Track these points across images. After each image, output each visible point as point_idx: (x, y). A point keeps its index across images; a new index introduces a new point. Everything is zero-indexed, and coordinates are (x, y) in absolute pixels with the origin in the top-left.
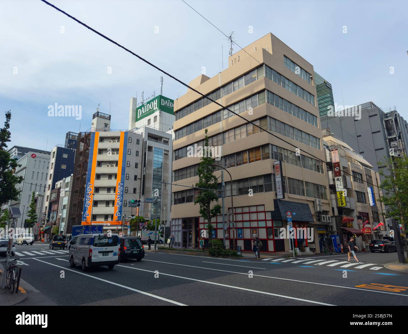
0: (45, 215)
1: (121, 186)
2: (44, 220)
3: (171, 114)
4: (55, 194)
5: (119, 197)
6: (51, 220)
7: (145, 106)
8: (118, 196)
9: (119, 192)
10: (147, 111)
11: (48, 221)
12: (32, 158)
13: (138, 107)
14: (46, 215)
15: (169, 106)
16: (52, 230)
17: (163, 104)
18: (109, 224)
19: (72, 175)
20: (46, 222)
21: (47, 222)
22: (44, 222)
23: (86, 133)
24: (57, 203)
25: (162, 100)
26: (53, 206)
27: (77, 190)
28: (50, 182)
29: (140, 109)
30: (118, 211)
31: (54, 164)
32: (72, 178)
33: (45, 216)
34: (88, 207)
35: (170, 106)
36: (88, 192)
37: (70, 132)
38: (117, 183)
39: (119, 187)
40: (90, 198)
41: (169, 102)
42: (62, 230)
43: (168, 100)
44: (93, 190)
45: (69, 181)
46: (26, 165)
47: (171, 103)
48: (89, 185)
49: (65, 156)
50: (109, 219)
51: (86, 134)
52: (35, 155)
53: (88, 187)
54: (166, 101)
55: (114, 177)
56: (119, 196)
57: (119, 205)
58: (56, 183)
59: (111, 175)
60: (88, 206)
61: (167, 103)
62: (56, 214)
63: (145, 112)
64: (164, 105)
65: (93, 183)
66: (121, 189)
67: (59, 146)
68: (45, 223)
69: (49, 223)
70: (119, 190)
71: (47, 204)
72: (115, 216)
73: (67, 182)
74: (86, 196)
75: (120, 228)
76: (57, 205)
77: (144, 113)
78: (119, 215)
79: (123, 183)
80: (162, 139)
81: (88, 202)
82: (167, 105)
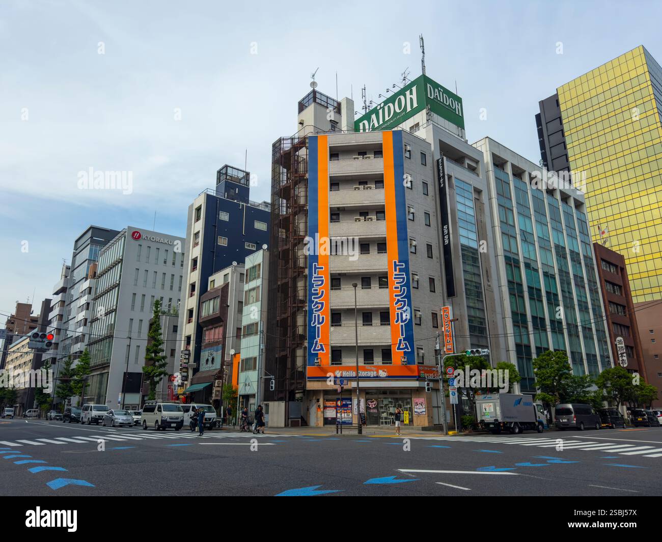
0: (187, 357)
1: (400, 270)
2: (187, 368)
3: (447, 122)
4: (212, 302)
5: (399, 301)
6: (204, 367)
7: (381, 111)
8: (396, 296)
9: (398, 285)
10: (387, 118)
11: (196, 370)
12: (132, 240)
13: (357, 117)
14: (189, 355)
15: (442, 101)
16: (214, 391)
17: (431, 96)
18: (382, 374)
19: (265, 246)
20: (191, 372)
21: (193, 375)
22: (187, 372)
23: (292, 139)
24: (221, 323)
25: (428, 85)
26: (207, 332)
27: (286, 283)
28: (194, 277)
29: (366, 122)
30: (402, 338)
31: (201, 235)
32: (267, 254)
33: (188, 359)
34: (319, 326)
35: (443, 103)
36: (315, 288)
37: (226, 167)
38: (390, 262)
39: (397, 272)
40: (322, 304)
41: (441, 93)
42: (249, 391)
43: (440, 89)
44: (327, 281)
45: (256, 263)
46: (122, 256)
47: (444, 95)
48: (316, 268)
49: (224, 217)
50: (378, 360)
51: (296, 141)
52: (140, 234)
53: (314, 275)
54: (436, 90)
55: (376, 248)
56: (399, 298)
57: (402, 321)
58: (210, 279)
59: (368, 245)
60: (319, 323)
61: (438, 94)
62: (220, 352)
63: (381, 122)
64: (432, 98)
65: (326, 265)
66: (404, 278)
67: (208, 193)
68: (188, 376)
69: (198, 375)
70: (398, 280)
71: (189, 329)
72: (395, 350)
73: (251, 265)
74: (310, 299)
75: (415, 384)
76: (221, 329)
77: (376, 125)
78: (407, 347)
79: (407, 262)
80: (464, 161)
81: (319, 313)
82: (439, 99)
